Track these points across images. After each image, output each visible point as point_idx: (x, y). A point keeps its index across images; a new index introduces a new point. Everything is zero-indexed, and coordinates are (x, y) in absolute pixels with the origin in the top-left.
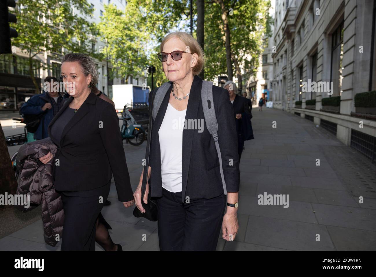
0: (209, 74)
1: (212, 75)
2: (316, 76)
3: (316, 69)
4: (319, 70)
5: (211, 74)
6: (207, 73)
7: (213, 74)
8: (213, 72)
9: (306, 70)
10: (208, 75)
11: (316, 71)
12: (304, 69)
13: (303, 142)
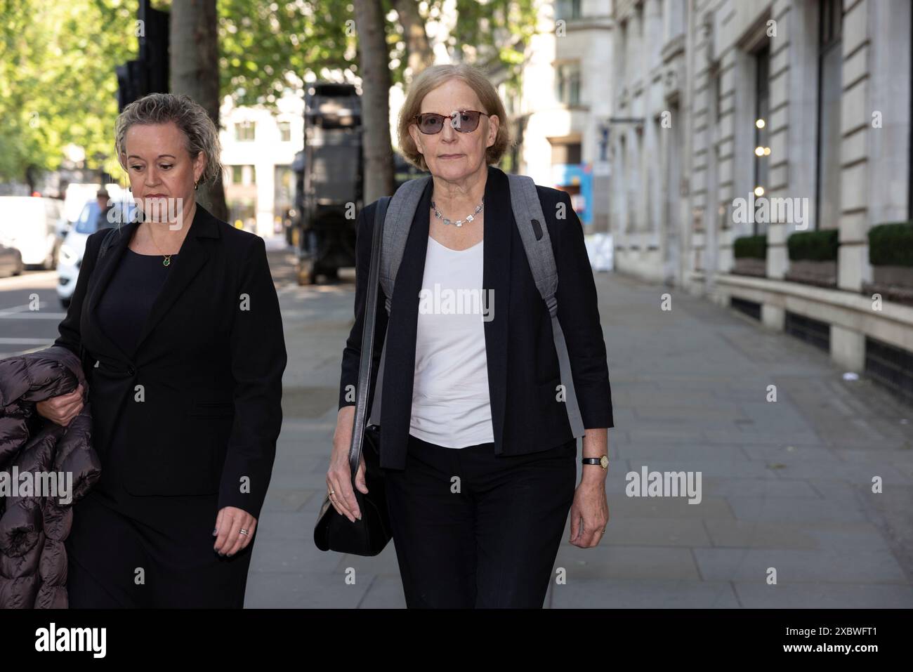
0: (252, 66)
1: (269, 70)
2: (837, 104)
3: (839, 62)
4: (851, 70)
5: (261, 66)
6: (236, 62)
7: (275, 65)
8: (276, 57)
9: (787, 68)
10: (242, 70)
11: (837, 76)
12: (777, 64)
13: (780, 467)
